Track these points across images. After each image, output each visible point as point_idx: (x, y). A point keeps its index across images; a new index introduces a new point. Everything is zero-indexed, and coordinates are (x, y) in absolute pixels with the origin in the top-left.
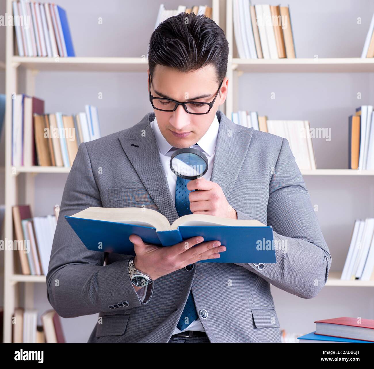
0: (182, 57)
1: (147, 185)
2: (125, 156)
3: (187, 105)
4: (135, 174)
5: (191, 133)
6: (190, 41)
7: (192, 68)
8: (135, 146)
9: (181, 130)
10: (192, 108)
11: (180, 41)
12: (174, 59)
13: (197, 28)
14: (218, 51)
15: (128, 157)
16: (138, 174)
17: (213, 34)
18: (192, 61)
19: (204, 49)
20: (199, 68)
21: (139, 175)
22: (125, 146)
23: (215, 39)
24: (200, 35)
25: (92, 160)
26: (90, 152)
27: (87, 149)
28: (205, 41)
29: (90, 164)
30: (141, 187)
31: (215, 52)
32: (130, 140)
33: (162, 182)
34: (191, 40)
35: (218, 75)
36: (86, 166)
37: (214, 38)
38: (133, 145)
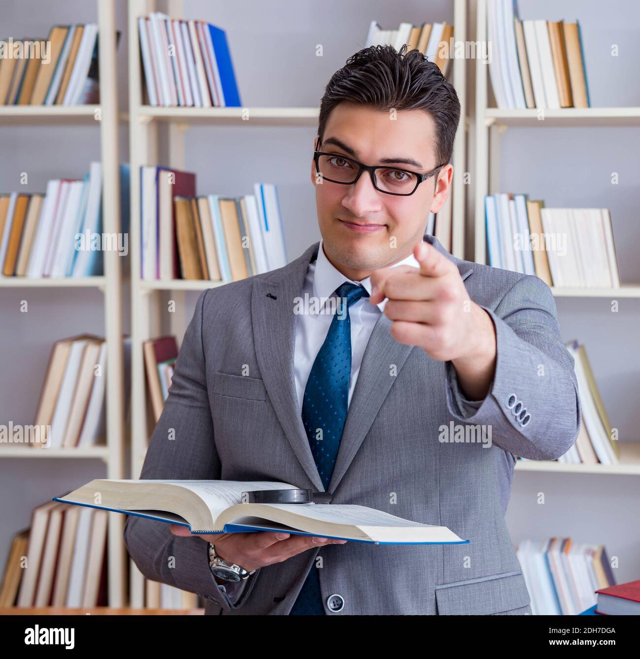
1: (264, 369)
2: (250, 315)
4: (252, 347)
8: (272, 297)
15: (253, 317)
22: (257, 297)
25: (204, 321)
26: (204, 308)
27: (203, 302)
29: (200, 328)
30: (255, 372)
32: (269, 286)
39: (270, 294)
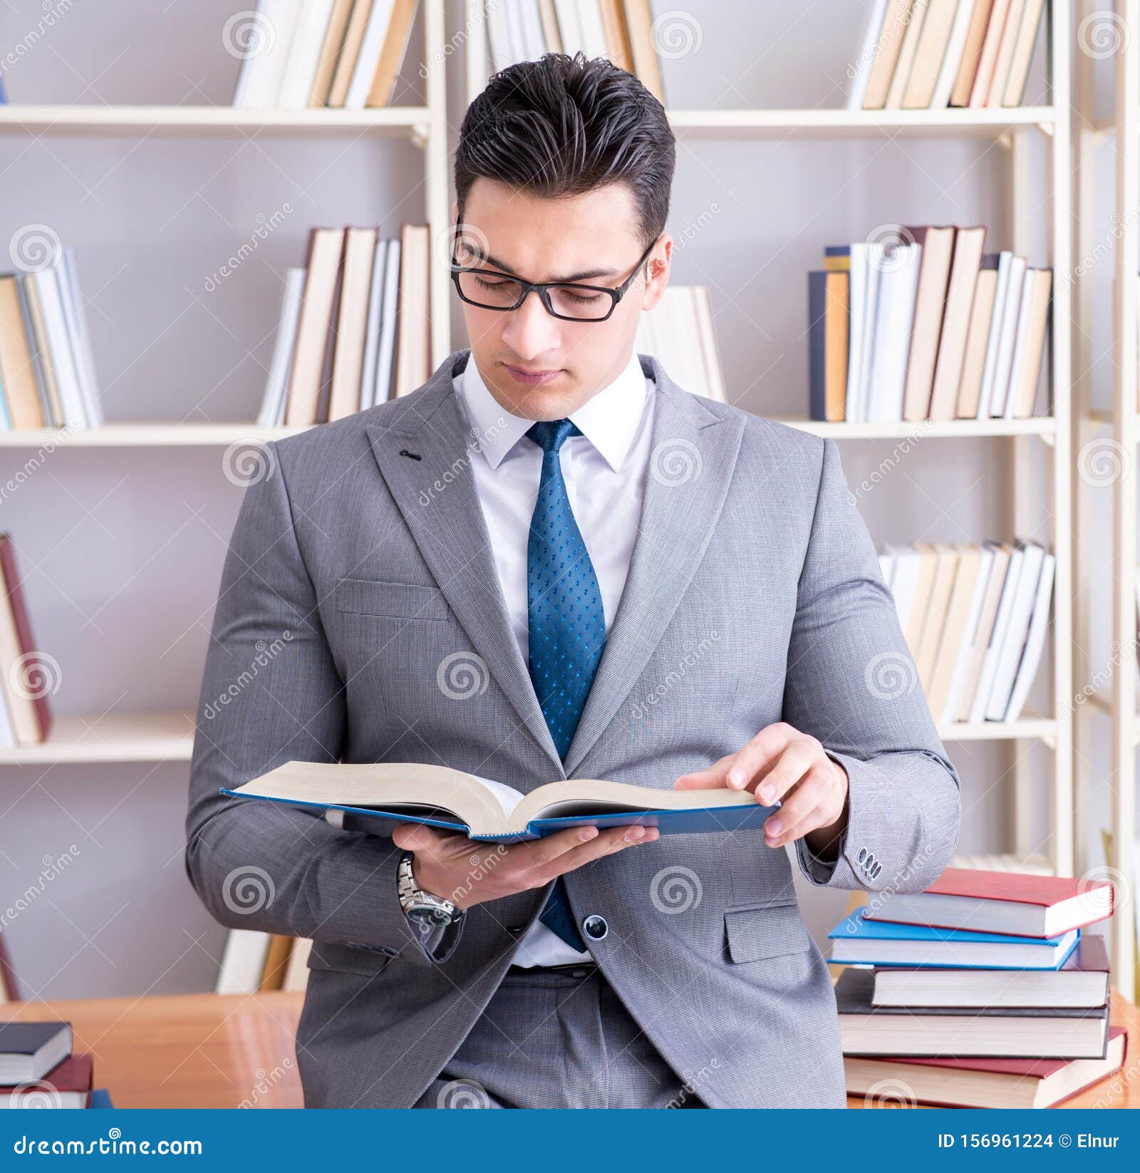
0: (544, 157)
1: (441, 573)
2: (384, 487)
3: (551, 291)
4: (408, 538)
5: (563, 376)
6: (567, 118)
7: (566, 189)
8: (412, 456)
9: (533, 362)
10: (564, 304)
11: (538, 115)
12: (520, 162)
13: (590, 85)
14: (641, 149)
15: (391, 490)
16: (416, 539)
17: (633, 107)
18: (569, 172)
19: (602, 141)
20: (588, 190)
21: (419, 544)
22: (385, 456)
23: (634, 120)
24: (595, 103)
25: (292, 497)
26: (287, 475)
27: (281, 465)
28: (608, 120)
29: (287, 509)
30: (424, 577)
31: (633, 152)
32: (397, 438)
33: (479, 565)
34: (570, 115)
35: (639, 219)
36: (277, 513)
37: (634, 118)
38: (404, 453)
39: (407, 452)
